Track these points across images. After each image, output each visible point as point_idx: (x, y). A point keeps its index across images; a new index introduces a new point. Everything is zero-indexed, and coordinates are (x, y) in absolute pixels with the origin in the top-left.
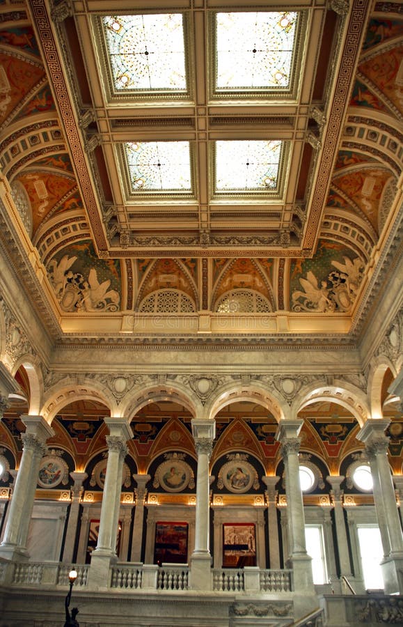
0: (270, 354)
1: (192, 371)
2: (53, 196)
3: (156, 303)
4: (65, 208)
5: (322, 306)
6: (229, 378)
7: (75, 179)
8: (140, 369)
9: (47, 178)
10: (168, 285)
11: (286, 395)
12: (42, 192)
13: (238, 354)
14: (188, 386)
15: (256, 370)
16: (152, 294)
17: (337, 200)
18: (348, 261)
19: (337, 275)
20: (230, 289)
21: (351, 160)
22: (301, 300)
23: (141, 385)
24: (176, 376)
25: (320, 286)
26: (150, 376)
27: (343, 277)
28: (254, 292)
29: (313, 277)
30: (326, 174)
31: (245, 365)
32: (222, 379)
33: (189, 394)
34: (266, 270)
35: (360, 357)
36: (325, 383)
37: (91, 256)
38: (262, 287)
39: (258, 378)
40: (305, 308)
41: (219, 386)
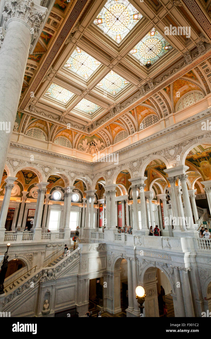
0: (69, 163)
1: (43, 163)
3: (33, 133)
5: (87, 150)
8: (24, 159)
10: (39, 127)
11: (71, 177)
13: (60, 160)
14: (41, 168)
15: (64, 167)
16: (32, 128)
18: (99, 141)
20: (60, 136)
22: (81, 146)
23: (24, 165)
24: (37, 164)
25: (88, 144)
26: (28, 162)
27: (95, 144)
28: (67, 139)
29: (87, 141)
31: (61, 165)
32: (53, 168)
33: (41, 171)
34: (74, 134)
36: (83, 176)
38: (71, 139)
39: (64, 170)
40: (81, 149)
41: (52, 171)
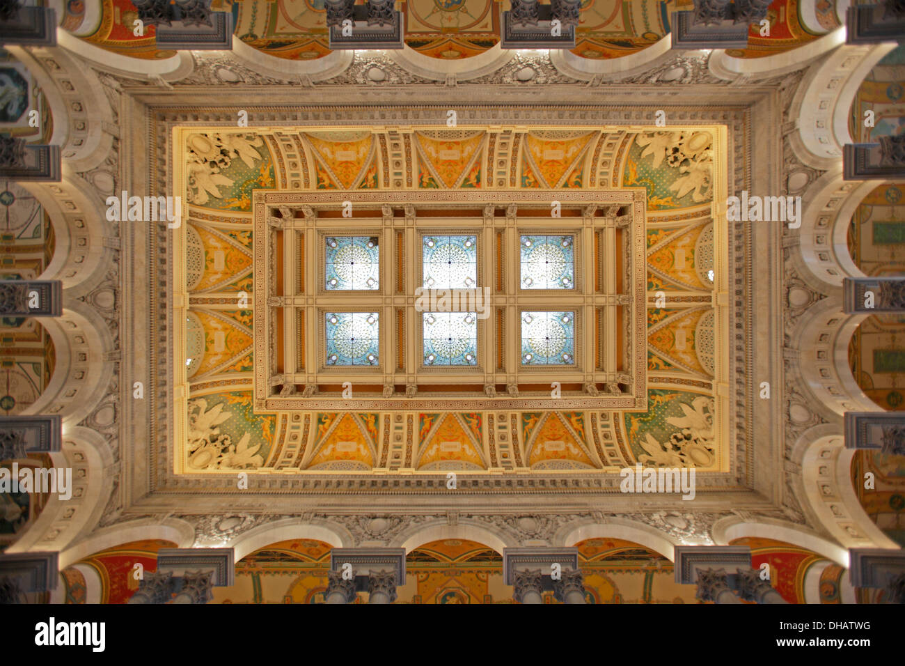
1: (779, 314)
2: (564, 437)
4: (581, 429)
5: (706, 166)
6: (788, 264)
7: (549, 412)
9: (541, 438)
12: (558, 446)
14: (798, 318)
16: (700, 360)
17: (573, 179)
18: (647, 152)
19: (671, 159)
21: (530, 176)
24: (786, 336)
25: (687, 173)
27: (670, 152)
28: (698, 244)
29: (675, 183)
30: (527, 195)
32: (788, 273)
34: (667, 235)
35: (761, 99)
37: (649, 418)
38: (690, 237)
40: (710, 184)
41: (800, 276)
